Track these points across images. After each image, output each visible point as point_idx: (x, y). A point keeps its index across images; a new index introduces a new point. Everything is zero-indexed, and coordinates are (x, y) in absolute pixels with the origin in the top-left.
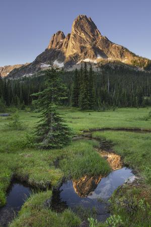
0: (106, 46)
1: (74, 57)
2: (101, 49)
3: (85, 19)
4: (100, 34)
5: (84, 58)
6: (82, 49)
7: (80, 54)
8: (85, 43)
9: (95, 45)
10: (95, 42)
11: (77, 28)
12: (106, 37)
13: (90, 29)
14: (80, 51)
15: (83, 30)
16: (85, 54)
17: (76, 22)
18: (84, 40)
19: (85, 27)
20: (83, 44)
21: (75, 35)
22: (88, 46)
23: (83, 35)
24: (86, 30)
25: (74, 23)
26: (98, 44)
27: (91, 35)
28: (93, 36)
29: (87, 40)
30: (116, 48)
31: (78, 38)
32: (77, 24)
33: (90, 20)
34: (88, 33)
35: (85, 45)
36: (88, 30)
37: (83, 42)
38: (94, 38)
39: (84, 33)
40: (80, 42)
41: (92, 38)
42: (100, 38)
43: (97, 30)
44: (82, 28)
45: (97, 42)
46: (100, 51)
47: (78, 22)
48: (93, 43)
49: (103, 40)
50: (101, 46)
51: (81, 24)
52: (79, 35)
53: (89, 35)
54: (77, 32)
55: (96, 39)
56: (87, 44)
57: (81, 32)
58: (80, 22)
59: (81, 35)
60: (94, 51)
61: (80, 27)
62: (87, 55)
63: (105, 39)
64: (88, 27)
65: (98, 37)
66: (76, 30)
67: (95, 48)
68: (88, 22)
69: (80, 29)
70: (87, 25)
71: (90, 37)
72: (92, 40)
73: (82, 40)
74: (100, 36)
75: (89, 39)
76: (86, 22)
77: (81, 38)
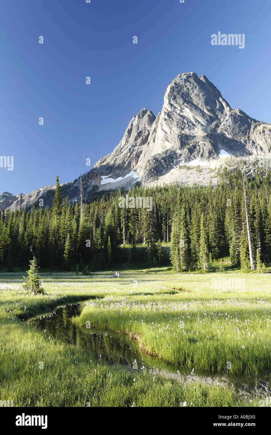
0: (242, 128)
1: (163, 158)
2: (229, 136)
3: (192, 80)
4: (228, 105)
5: (189, 159)
6: (184, 140)
7: (179, 152)
8: (192, 126)
9: (215, 130)
10: (214, 123)
11: (175, 98)
12: (241, 112)
13: (203, 99)
14: (178, 144)
15: (187, 100)
16: (191, 151)
17: (172, 88)
18: (189, 121)
19: (193, 96)
20: (186, 131)
21: (169, 115)
22: (199, 132)
23: (188, 113)
24: (195, 100)
25: (168, 90)
26: (221, 126)
27: (205, 111)
28: (211, 111)
29: (197, 121)
31: (176, 117)
32: (173, 92)
33: (204, 81)
34: (200, 106)
35: (192, 130)
36: (200, 101)
37: (187, 126)
38: (212, 115)
39: (189, 107)
40: (180, 125)
41: (208, 117)
42: (228, 113)
43: (221, 99)
44: (186, 98)
45: (221, 123)
46: (225, 140)
47: (176, 88)
48: (210, 126)
49: (234, 118)
50: (230, 131)
51: (183, 90)
52: (178, 112)
53: (200, 110)
54: (175, 107)
55: (217, 116)
56: (196, 129)
57: (182, 106)
58: (181, 88)
59: (183, 112)
60: (210, 142)
61: (182, 97)
62: (196, 152)
63: (239, 116)
64: (199, 95)
65: (222, 113)
66: (171, 103)
67: (215, 136)
68: (198, 84)
69: (181, 101)
70: (196, 91)
71: (203, 114)
72: (207, 120)
73: (186, 122)
74: (227, 109)
75: (200, 119)
76: (196, 84)
77: (184, 118)
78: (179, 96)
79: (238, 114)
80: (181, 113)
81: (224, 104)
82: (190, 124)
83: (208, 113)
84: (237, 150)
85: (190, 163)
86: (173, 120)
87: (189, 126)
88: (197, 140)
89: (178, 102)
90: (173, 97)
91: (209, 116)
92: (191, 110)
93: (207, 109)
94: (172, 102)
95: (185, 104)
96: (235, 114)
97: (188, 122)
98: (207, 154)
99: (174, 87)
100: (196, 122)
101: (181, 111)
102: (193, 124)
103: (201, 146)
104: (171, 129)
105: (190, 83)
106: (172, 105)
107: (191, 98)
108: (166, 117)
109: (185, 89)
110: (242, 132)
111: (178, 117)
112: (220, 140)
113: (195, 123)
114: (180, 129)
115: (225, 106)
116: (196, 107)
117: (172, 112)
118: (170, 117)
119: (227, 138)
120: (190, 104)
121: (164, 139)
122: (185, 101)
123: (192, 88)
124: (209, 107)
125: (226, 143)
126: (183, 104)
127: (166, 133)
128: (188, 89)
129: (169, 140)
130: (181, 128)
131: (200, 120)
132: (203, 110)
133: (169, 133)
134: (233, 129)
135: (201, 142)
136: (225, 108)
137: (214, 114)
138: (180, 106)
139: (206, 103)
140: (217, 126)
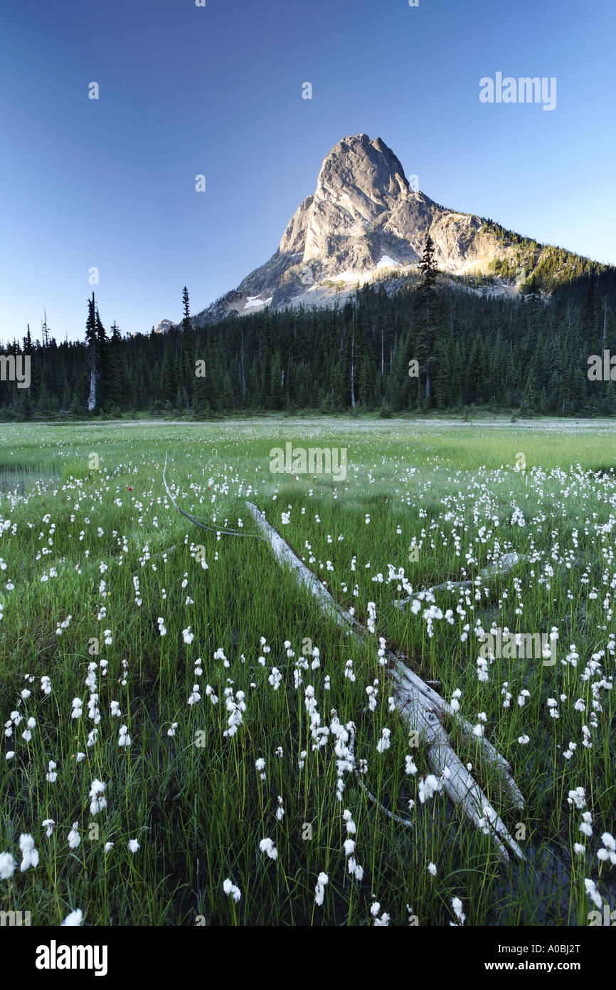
0: (420, 221)
2: (400, 235)
3: (359, 148)
4: (406, 186)
5: (337, 271)
6: (334, 243)
8: (350, 221)
9: (381, 226)
10: (381, 216)
11: (330, 179)
12: (422, 195)
13: (370, 179)
14: (325, 250)
15: (348, 182)
16: (340, 259)
17: (328, 163)
18: (347, 215)
19: (357, 174)
20: (341, 231)
21: (321, 206)
22: (357, 231)
23: (347, 201)
24: (360, 181)
25: (323, 167)
26: (391, 220)
27: (372, 198)
28: (380, 197)
29: (357, 213)
30: (452, 226)
31: (330, 209)
32: (330, 169)
33: (377, 148)
34: (364, 191)
35: (349, 229)
36: (366, 182)
37: (343, 222)
38: (380, 203)
39: (349, 192)
40: (333, 222)
41: (374, 206)
42: (404, 198)
43: (397, 176)
44: (346, 178)
45: (390, 215)
46: (394, 242)
47: (334, 162)
48: (376, 221)
49: (410, 206)
50: (401, 227)
51: (345, 165)
52: (334, 201)
53: (365, 196)
54: (330, 194)
55: (387, 205)
56: (354, 226)
57: (340, 192)
58: (342, 161)
59: (340, 200)
60: (368, 245)
61: (341, 176)
62: (347, 262)
63: (417, 202)
64: (366, 172)
65: (396, 199)
66: (325, 187)
67: (379, 237)
68: (368, 153)
69: (337, 182)
70: (362, 166)
71: (367, 201)
72: (372, 212)
73: (342, 216)
74: (404, 191)
75: (362, 210)
76: (364, 154)
77: (340, 210)
78: (336, 175)
79: (418, 199)
80: (338, 203)
81: (401, 184)
82: (348, 219)
83: (375, 201)
84: (406, 255)
85: (338, 276)
86: (325, 213)
87: (346, 221)
88: (351, 242)
89: (334, 184)
90: (328, 177)
91: (376, 205)
92: (351, 197)
93: (374, 194)
94: (327, 186)
95: (344, 188)
96: (412, 200)
97: (344, 216)
98: (362, 264)
99: (331, 161)
100: (356, 215)
101: (338, 199)
102: (352, 219)
103: (356, 251)
104: (321, 227)
105: (355, 152)
106: (324, 190)
107: (354, 178)
108: (317, 210)
109: (347, 163)
110: (419, 228)
111: (333, 209)
112: (386, 241)
113: (354, 218)
114: (333, 227)
115: (401, 187)
116: (360, 192)
117: (325, 202)
118: (321, 210)
119: (396, 237)
120: (351, 187)
121: (312, 243)
122: (344, 182)
123: (358, 161)
124: (377, 191)
125: (394, 245)
126: (342, 186)
127: (315, 234)
128: (351, 162)
129: (319, 244)
130: (335, 225)
131: (362, 213)
132: (368, 195)
133: (318, 234)
134: (407, 223)
135: (357, 246)
136: (402, 191)
137: (384, 202)
138: (337, 191)
139: (376, 184)
140: (386, 220)
